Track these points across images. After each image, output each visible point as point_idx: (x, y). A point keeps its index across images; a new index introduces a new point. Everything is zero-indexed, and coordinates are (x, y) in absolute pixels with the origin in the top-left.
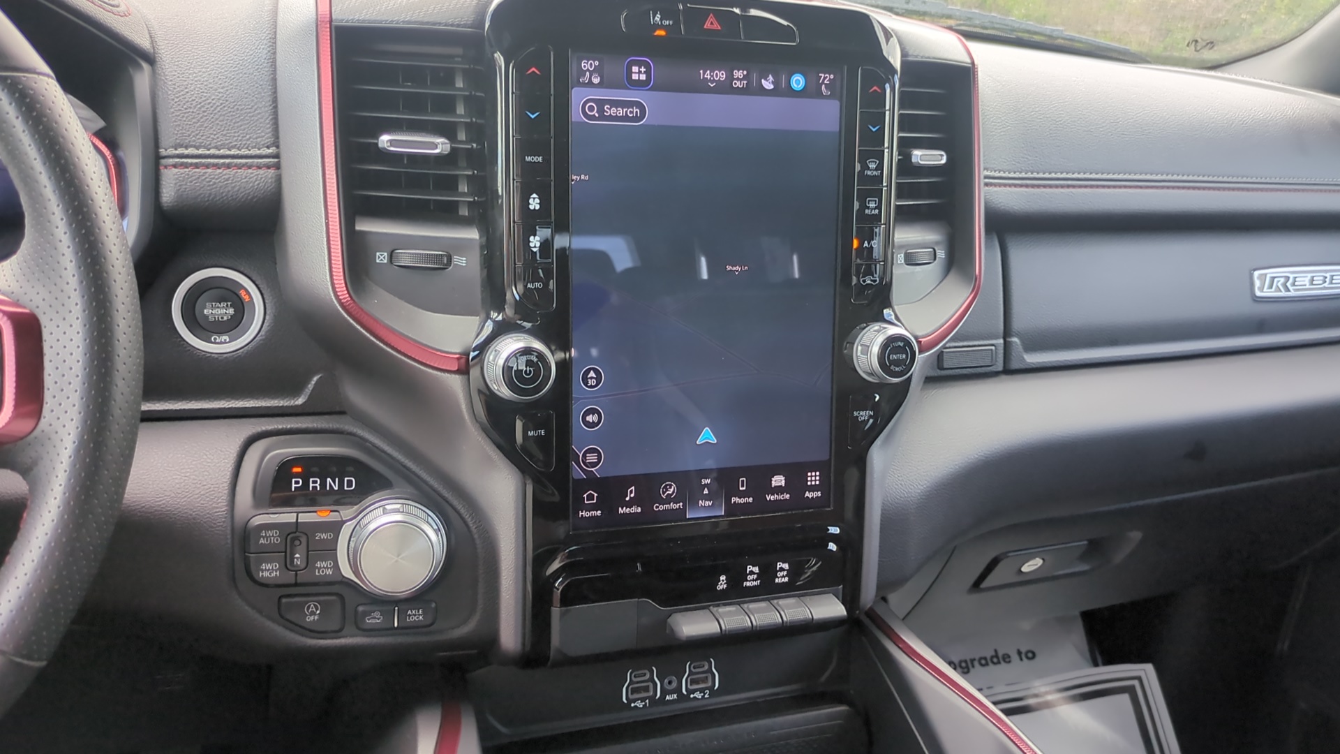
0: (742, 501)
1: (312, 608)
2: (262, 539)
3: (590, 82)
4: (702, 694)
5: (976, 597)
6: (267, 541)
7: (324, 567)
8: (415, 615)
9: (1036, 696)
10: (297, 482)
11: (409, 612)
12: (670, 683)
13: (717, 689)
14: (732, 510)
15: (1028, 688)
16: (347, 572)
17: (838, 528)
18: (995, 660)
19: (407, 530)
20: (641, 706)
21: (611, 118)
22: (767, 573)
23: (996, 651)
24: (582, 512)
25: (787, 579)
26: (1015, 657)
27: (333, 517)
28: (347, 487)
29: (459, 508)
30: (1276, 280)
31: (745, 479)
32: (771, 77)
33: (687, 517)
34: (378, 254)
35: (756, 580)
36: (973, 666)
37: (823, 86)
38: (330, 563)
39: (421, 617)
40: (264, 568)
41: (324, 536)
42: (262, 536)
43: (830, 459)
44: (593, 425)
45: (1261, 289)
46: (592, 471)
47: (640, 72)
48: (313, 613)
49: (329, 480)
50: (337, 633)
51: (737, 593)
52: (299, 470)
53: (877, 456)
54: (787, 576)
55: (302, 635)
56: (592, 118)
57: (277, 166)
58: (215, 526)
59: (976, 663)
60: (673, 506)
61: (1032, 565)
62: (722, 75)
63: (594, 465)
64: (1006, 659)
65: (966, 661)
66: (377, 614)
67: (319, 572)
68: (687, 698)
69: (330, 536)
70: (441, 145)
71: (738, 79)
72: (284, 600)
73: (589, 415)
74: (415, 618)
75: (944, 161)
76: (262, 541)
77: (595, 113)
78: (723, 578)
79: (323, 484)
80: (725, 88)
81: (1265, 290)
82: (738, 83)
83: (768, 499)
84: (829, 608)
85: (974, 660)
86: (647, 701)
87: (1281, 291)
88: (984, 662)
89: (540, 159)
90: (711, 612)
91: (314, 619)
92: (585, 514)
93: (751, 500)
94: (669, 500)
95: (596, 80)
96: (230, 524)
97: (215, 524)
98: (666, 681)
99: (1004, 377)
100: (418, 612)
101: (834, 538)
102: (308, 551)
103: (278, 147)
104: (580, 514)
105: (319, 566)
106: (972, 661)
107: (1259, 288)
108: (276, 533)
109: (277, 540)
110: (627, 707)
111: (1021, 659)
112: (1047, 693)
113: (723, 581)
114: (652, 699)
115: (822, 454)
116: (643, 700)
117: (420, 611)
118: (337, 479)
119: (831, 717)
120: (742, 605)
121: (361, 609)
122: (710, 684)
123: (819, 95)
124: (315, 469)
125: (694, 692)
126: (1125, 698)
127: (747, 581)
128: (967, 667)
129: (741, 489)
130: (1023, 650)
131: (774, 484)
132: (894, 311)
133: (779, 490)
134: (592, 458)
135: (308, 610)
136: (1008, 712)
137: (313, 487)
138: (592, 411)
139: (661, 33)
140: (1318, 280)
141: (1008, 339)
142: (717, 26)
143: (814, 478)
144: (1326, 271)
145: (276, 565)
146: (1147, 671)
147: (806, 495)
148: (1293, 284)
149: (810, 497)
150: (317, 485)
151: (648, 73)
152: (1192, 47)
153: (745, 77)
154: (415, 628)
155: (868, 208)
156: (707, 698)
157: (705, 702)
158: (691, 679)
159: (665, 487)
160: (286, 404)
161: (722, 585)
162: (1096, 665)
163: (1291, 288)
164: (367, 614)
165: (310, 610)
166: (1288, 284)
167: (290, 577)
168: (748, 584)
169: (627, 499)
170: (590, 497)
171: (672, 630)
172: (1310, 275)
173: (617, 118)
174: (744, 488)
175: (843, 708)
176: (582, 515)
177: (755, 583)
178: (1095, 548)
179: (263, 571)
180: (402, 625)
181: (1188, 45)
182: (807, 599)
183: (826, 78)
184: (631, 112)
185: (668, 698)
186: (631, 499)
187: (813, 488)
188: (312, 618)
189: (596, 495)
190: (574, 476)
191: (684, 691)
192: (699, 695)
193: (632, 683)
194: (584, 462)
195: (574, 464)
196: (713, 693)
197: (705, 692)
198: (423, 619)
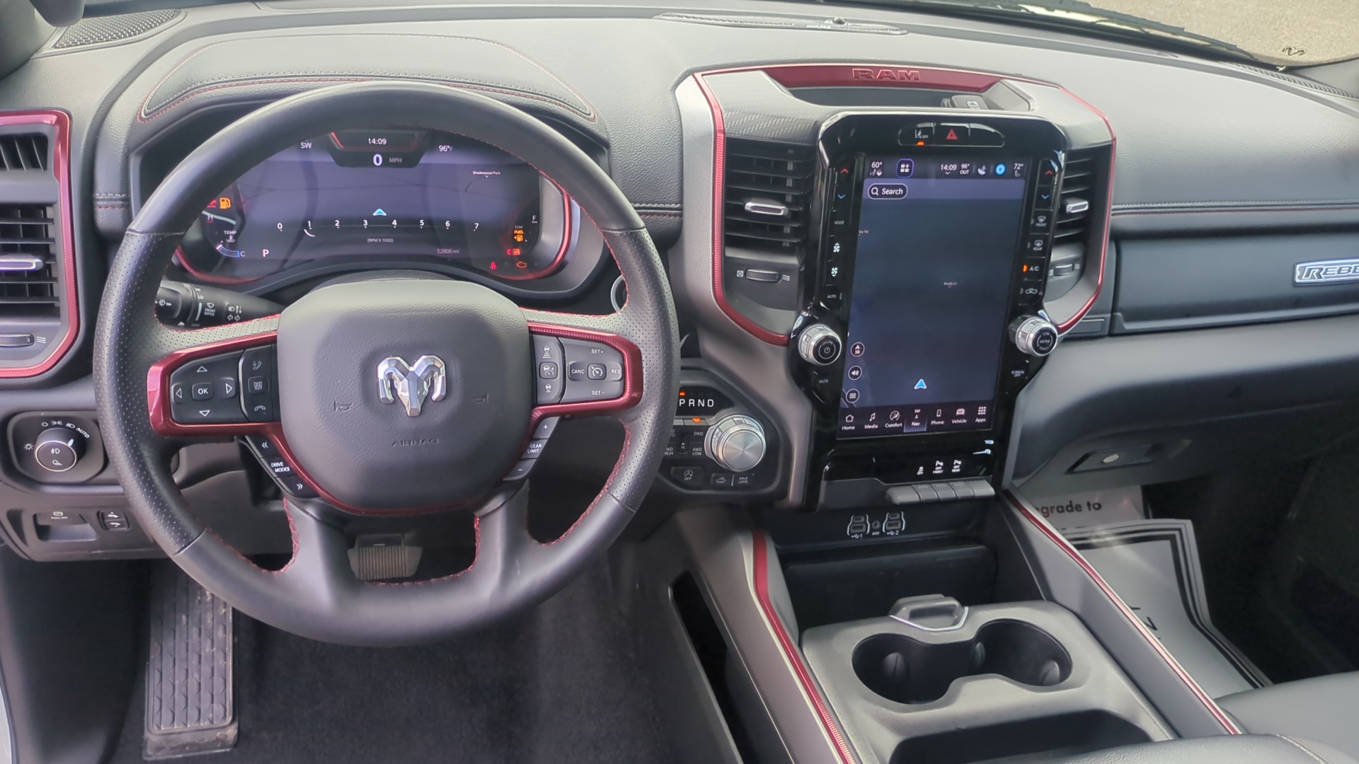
0: (939, 423)
1: (688, 473)
3: (876, 175)
4: (894, 533)
5: (1070, 477)
7: (697, 451)
9: (1098, 537)
10: (682, 401)
11: (741, 480)
12: (876, 525)
13: (903, 530)
14: (931, 428)
15: (1092, 531)
16: (709, 454)
17: (992, 441)
18: (1070, 509)
19: (748, 434)
20: (858, 537)
21: (886, 196)
22: (947, 466)
23: (1071, 502)
25: (959, 470)
26: (1085, 507)
27: (703, 423)
28: (710, 405)
30: (1312, 271)
31: (940, 410)
32: (984, 168)
33: (904, 432)
34: (738, 271)
35: (941, 470)
36: (1052, 512)
37: (1016, 171)
38: (700, 449)
39: (746, 481)
41: (698, 434)
43: (994, 398)
44: (856, 377)
45: (1300, 277)
46: (852, 403)
47: (905, 168)
48: (688, 476)
49: (699, 400)
50: (700, 488)
51: (929, 477)
52: (683, 393)
53: (1022, 397)
54: (959, 468)
55: (682, 488)
56: (875, 196)
57: (681, 215)
59: (1055, 510)
60: (896, 425)
61: (1111, 459)
62: (954, 167)
63: (853, 400)
64: (1078, 508)
65: (1047, 508)
66: (723, 478)
67: (694, 454)
68: (885, 534)
69: (701, 433)
70: (782, 210)
71: (964, 169)
72: (674, 468)
73: (854, 371)
74: (743, 482)
75: (1086, 208)
77: (877, 193)
78: (921, 468)
79: (696, 402)
80: (955, 175)
81: (1303, 277)
82: (963, 172)
83: (953, 423)
84: (984, 489)
85: (1054, 507)
86: (861, 535)
87: (1315, 278)
88: (1061, 509)
89: (843, 222)
90: (914, 488)
92: (845, 428)
93: (943, 423)
94: (894, 421)
95: (879, 174)
98: (873, 524)
99: (1108, 339)
100: (745, 478)
102: (689, 442)
103: (682, 204)
104: (843, 428)
105: (694, 450)
106: (1052, 508)
107: (1299, 277)
110: (849, 538)
111: (1090, 509)
112: (1107, 536)
114: (864, 534)
115: (988, 395)
116: (859, 534)
118: (704, 400)
119: (973, 552)
120: (931, 485)
121: (714, 475)
122: (899, 527)
123: (1013, 177)
124: (692, 393)
125: (889, 531)
126: (1167, 544)
127: (935, 470)
128: (1047, 512)
129: (937, 416)
130: (1092, 503)
131: (958, 413)
132: (1045, 311)
133: (961, 417)
134: (853, 396)
135: (686, 474)
136: (1079, 547)
137: (691, 404)
138: (856, 369)
139: (921, 144)
140: (1345, 270)
141: (1115, 314)
142: (955, 138)
143: (982, 410)
144: (1352, 263)
145: (671, 449)
146: (1187, 526)
147: (977, 421)
148: (1325, 274)
149: (979, 422)
150: (693, 403)
151: (910, 168)
152: (1287, 53)
153: (968, 168)
154: (744, 487)
155: (1036, 246)
156: (896, 535)
157: (894, 538)
158: (888, 523)
159: (893, 414)
161: (921, 471)
162: (1147, 517)
163: (1323, 276)
164: (716, 478)
166: (1321, 274)
167: (678, 456)
168: (936, 472)
169: (871, 420)
170: (850, 419)
171: (890, 498)
172: (1338, 267)
173: (889, 196)
174: (940, 416)
177: (940, 472)
178: (1156, 449)
180: (736, 485)
181: (1283, 51)
182: (971, 483)
183: (1018, 166)
184: (898, 192)
185: (874, 534)
186: (873, 420)
187: (981, 417)
188: (688, 479)
189: (853, 417)
190: (842, 406)
191: (884, 530)
192: (892, 533)
193: (853, 523)
194: (848, 398)
195: (842, 399)
196: (901, 532)
197: (896, 531)
198: (747, 483)
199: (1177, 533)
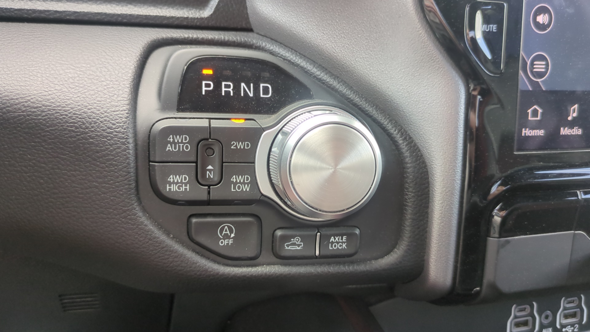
1: (226, 231)
2: (169, 145)
4: (572, 328)
6: (175, 148)
7: (240, 182)
8: (338, 243)
10: (208, 86)
11: (332, 239)
12: (546, 317)
13: (585, 323)
16: (266, 190)
24: (525, 130)
27: (249, 126)
28: (263, 94)
38: (246, 178)
39: (344, 245)
40: (172, 180)
41: (240, 145)
42: (169, 142)
44: (543, 27)
48: (227, 237)
49: (243, 85)
50: (252, 260)
52: (210, 72)
55: (215, 261)
58: (114, 127)
63: (540, 75)
66: (297, 240)
67: (234, 188)
69: (248, 145)
72: (194, 220)
73: (540, 14)
74: (338, 246)
76: (169, 148)
79: (237, 88)
91: (228, 244)
92: (528, 132)
96: (131, 126)
97: (114, 124)
98: (543, 316)
100: (342, 239)
102: (223, 163)
105: (235, 180)
108: (186, 139)
109: (187, 147)
117: (344, 238)
118: (252, 85)
121: (279, 233)
122: (578, 319)
124: (228, 73)
134: (540, 66)
135: (221, 233)
137: (225, 91)
138: (543, 10)
145: (185, 178)
150: (230, 90)
154: (337, 256)
156: (576, 331)
158: (564, 314)
160: (191, 16)
164: (285, 239)
165: (224, 232)
167: (201, 193)
169: (570, 118)
170: (535, 113)
176: (525, 134)
179: (170, 184)
180: (324, 253)
185: (544, 331)
186: (574, 118)
188: (226, 242)
189: (540, 111)
190: (521, 87)
191: (558, 326)
192: (569, 329)
193: (515, 317)
194: (532, 72)
195: (521, 72)
196: (581, 327)
197: (575, 326)
198: (346, 248)
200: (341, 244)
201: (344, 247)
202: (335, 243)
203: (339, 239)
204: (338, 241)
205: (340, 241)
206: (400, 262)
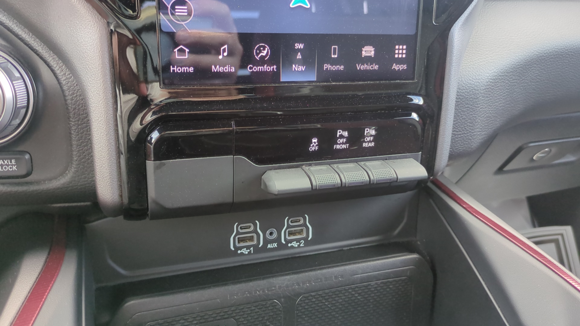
0: (334, 68)
4: (298, 244)
11: (2, 162)
12: (271, 234)
13: (311, 239)
14: (324, 76)
17: (421, 99)
20: (247, 253)
22: (356, 138)
24: (173, 67)
25: (373, 144)
29: (49, 61)
31: (337, 47)
33: (281, 81)
35: (345, 143)
39: (14, 168)
43: (416, 34)
46: (182, 24)
51: (328, 155)
54: (373, 141)
60: (266, 68)
63: (183, 18)
68: (285, 247)
74: (8, 168)
78: (315, 140)
83: (358, 69)
84: (412, 169)
86: (252, 249)
90: (303, 170)
92: (177, 69)
93: (342, 68)
94: (262, 61)
98: (268, 232)
100: (11, 162)
101: (417, 109)
104: (172, 69)
110: (234, 253)
113: (315, 143)
114: (256, 247)
116: (248, 247)
117: (13, 161)
119: (405, 263)
120: (332, 165)
122: (304, 235)
125: (291, 241)
127: (337, 144)
129: (333, 56)
131: (364, 53)
133: (368, 60)
134: (181, 11)
143: (401, 51)
147: (393, 67)
149: (397, 69)
154: (10, 178)
156: (302, 247)
157: (300, 250)
158: (289, 231)
159: (259, 48)
161: (314, 146)
168: (338, 147)
169: (220, 58)
170: (181, 52)
174: (336, 56)
175: (415, 256)
176: (174, 70)
177: (344, 146)
185: (269, 246)
187: (400, 61)
190: (164, 29)
192: (295, 244)
193: (238, 233)
194: (174, 16)
196: (308, 243)
197: (301, 242)
198: (16, 170)
199: (560, 237)
200: (12, 167)
201: (15, 169)
202: (4, 165)
203: (8, 162)
204: (7, 164)
205: (9, 163)
206: (71, 182)
